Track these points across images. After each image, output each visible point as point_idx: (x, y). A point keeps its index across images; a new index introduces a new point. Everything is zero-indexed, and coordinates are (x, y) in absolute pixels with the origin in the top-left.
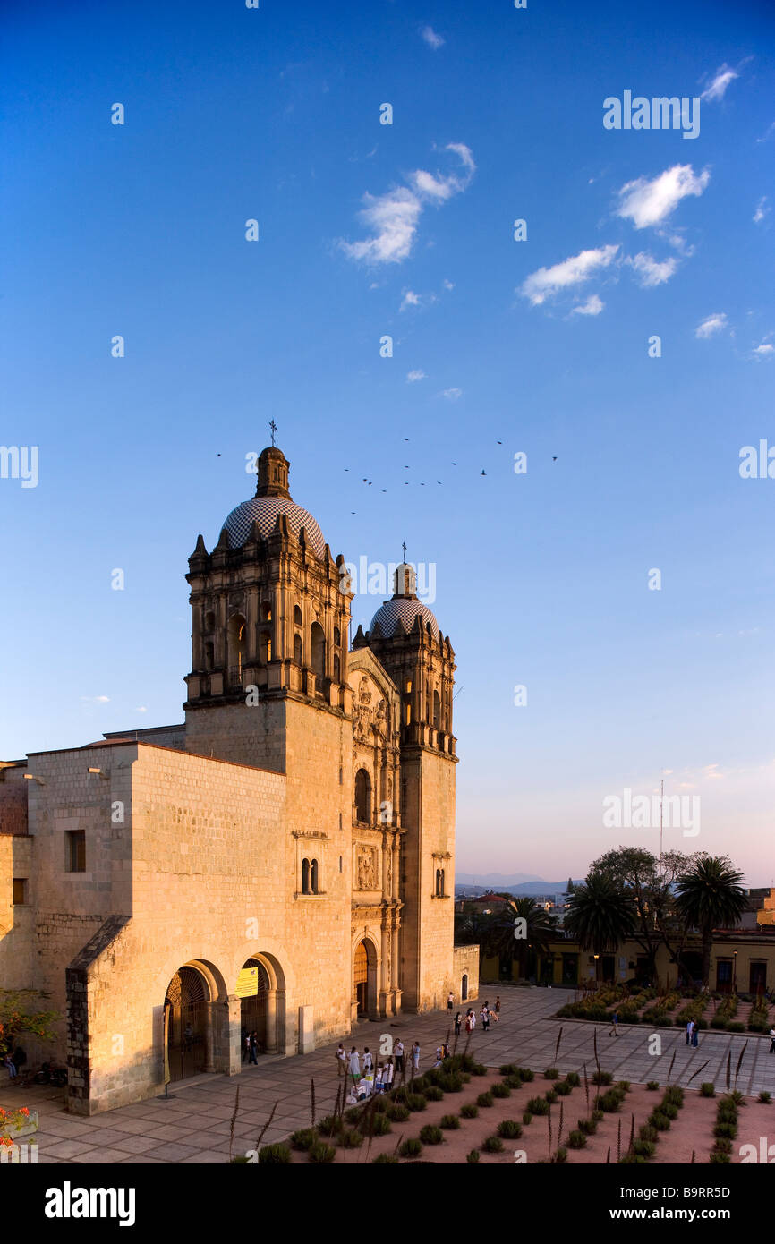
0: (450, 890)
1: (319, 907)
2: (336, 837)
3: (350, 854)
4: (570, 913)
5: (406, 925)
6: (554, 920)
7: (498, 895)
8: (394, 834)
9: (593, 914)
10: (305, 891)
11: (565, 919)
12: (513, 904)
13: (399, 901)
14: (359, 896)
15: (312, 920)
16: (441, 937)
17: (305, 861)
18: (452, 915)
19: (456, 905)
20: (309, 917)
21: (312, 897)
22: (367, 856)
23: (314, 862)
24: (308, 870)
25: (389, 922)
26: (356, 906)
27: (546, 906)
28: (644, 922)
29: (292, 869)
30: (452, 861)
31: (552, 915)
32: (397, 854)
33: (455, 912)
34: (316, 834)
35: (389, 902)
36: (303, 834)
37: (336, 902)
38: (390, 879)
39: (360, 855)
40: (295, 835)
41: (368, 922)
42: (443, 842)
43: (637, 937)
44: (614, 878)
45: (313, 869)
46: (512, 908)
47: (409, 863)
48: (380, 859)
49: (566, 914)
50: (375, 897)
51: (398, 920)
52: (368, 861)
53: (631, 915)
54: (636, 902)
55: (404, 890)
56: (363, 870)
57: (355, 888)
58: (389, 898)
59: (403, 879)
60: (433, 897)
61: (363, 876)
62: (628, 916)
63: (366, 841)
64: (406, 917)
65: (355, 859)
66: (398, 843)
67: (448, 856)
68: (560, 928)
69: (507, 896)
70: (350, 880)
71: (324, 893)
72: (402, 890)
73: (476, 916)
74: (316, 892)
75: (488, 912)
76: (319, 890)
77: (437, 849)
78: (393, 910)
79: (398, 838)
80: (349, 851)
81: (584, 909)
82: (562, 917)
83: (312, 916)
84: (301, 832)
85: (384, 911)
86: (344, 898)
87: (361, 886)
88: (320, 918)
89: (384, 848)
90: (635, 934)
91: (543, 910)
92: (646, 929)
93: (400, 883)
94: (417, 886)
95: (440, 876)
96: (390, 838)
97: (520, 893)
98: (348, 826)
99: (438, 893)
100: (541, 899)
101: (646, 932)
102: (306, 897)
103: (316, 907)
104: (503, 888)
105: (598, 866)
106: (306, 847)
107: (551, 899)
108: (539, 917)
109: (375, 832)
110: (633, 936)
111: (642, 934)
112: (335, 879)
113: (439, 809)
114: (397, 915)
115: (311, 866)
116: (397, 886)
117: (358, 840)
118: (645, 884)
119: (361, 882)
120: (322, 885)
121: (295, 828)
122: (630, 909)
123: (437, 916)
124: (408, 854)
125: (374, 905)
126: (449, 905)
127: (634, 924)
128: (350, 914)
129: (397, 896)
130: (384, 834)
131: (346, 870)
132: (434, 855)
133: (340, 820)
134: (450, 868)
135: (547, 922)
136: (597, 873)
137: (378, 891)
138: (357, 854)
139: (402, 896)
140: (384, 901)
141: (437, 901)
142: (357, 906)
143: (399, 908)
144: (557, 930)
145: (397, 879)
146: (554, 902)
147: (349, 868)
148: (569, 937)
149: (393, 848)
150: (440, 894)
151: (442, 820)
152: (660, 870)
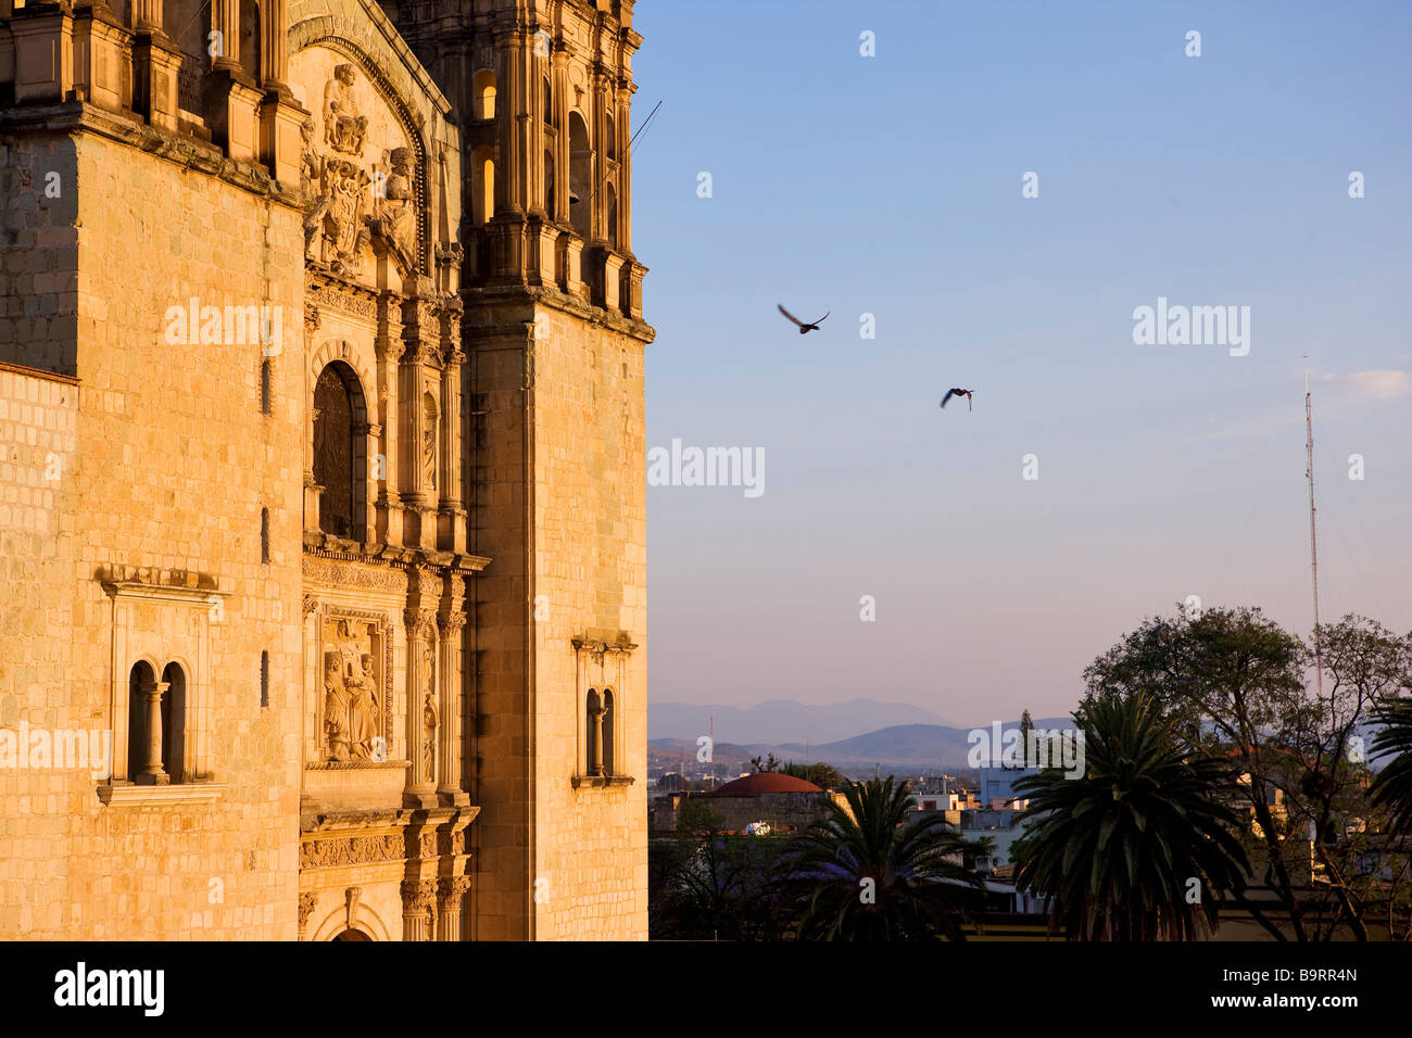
0: (632, 757)
1: (187, 824)
2: (251, 587)
3: (297, 644)
4: (1029, 829)
5: (486, 879)
6: (979, 850)
7: (792, 771)
8: (445, 574)
9: (1106, 832)
10: (138, 771)
11: (1016, 847)
12: (842, 801)
13: (463, 799)
14: (327, 787)
15: (161, 872)
16: (606, 918)
17: (141, 672)
18: (642, 840)
19: (657, 808)
20: (152, 865)
21: (164, 793)
22: (355, 649)
23: (173, 672)
24: (150, 702)
25: (429, 871)
26: (317, 818)
27: (954, 807)
28: (1275, 854)
29: (95, 699)
30: (638, 661)
31: (971, 836)
32: (455, 641)
33: (652, 833)
34: (178, 579)
35: (430, 801)
36: (136, 578)
37: (247, 809)
38: (432, 726)
39: (329, 647)
40: (108, 583)
41: (356, 874)
42: (609, 598)
43: (1255, 907)
44: (1168, 710)
45: (167, 697)
46: (839, 814)
47: (495, 670)
48: (399, 658)
49: (1018, 832)
50: (381, 786)
51: (460, 863)
52: (357, 668)
53: (1232, 831)
54: (1243, 788)
55: (479, 761)
56: (342, 698)
57: (314, 756)
58: (427, 789)
59: (476, 723)
60: (576, 783)
61: (341, 717)
62: (1220, 834)
63: (351, 599)
64: (487, 856)
65: (313, 658)
66: (457, 603)
67: (624, 644)
68: (1002, 880)
69: (822, 776)
70: (296, 730)
71: (204, 777)
72: (473, 761)
73: (720, 846)
74: (176, 773)
75: (760, 829)
76: (188, 768)
77: (587, 621)
78: (443, 832)
79: (458, 587)
80: (292, 631)
81: (1076, 814)
82: (1003, 842)
83: (162, 858)
84: (130, 572)
85: (411, 833)
86: (274, 793)
87: (335, 748)
88: (190, 863)
89: (410, 620)
90: (1249, 895)
91: (940, 817)
92: (1284, 878)
93: (464, 738)
94: (523, 748)
95: (599, 709)
96: (430, 589)
97: (858, 765)
98: (287, 548)
99: (592, 770)
100: (935, 784)
101: (1285, 889)
102: (142, 793)
103: (175, 827)
104: (806, 749)
105: (1111, 672)
106: (145, 622)
107: (967, 783)
108: (928, 842)
109: (383, 570)
110: (1241, 903)
111: (1271, 896)
112: (243, 727)
113: (592, 493)
114: (458, 846)
115: (163, 687)
116: (455, 747)
117: (324, 595)
118: (1268, 730)
119: (333, 738)
120: (200, 750)
121: (106, 559)
122: (1228, 815)
123: (591, 846)
124: (490, 639)
125: (377, 816)
126: (629, 811)
127: (1246, 865)
128: (296, 845)
129: (455, 785)
130: (413, 575)
131: (282, 696)
132: (577, 644)
133: (264, 533)
134: (629, 682)
135: (956, 859)
136: (1110, 693)
137: (390, 765)
138: (320, 639)
139: (472, 783)
140: (411, 800)
141: (590, 795)
142: (321, 819)
143: (464, 821)
144: (992, 886)
145: (456, 726)
146: (977, 792)
147: (292, 690)
148: (1031, 910)
149: (442, 621)
150: (600, 770)
151: (604, 528)
152: (1316, 682)
